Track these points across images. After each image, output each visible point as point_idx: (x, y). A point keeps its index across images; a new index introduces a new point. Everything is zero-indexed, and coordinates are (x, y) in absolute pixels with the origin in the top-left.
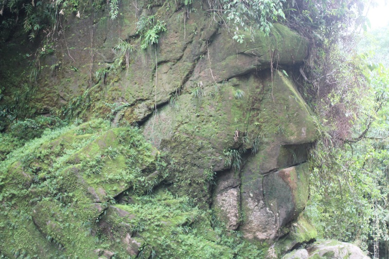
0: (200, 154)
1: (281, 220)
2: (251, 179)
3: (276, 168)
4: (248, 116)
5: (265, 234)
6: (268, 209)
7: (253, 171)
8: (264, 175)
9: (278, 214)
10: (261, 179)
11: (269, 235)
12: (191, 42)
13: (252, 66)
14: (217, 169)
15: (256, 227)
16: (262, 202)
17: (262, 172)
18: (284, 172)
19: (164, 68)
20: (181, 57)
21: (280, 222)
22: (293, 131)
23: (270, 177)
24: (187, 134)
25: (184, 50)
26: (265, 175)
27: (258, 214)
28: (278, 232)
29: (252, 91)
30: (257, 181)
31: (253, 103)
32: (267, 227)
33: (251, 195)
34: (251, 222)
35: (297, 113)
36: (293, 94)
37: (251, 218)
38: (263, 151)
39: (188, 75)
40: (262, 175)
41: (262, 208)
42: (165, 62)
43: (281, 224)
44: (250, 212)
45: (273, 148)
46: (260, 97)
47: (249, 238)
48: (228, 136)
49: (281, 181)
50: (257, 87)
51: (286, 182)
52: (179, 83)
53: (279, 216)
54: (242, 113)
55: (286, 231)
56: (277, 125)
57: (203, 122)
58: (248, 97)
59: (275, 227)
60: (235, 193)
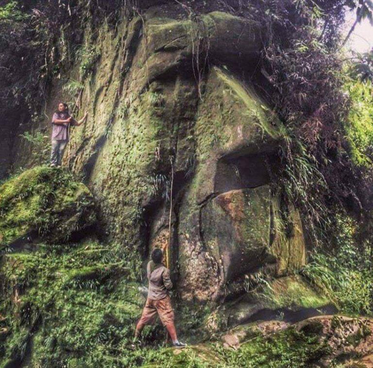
0: (129, 188)
1: (226, 270)
2: (188, 213)
3: (213, 192)
4: (175, 128)
5: (206, 292)
6: (207, 254)
7: (190, 202)
8: (201, 206)
9: (220, 261)
10: (198, 211)
11: (211, 293)
12: (117, 56)
13: (175, 63)
14: (144, 203)
15: (194, 283)
16: (199, 244)
17: (199, 201)
18: (223, 198)
19: (101, 97)
20: (111, 78)
21: (224, 272)
22: (229, 136)
23: (208, 208)
24: (119, 166)
25: (112, 69)
26: (202, 204)
27: (196, 263)
28: (222, 289)
29: (180, 95)
30: (194, 215)
31: (183, 111)
32: (209, 281)
33: (188, 235)
34: (189, 275)
35: (231, 109)
36: (227, 87)
37: (189, 269)
38: (199, 173)
39: (117, 97)
40: (198, 206)
41: (199, 253)
42: (101, 89)
43: (226, 276)
44: (187, 261)
45: (209, 165)
46: (192, 102)
47: (188, 300)
48: (150, 156)
49: (219, 211)
50: (187, 91)
51: (225, 211)
52: (111, 109)
53: (222, 264)
54: (166, 123)
55: (236, 287)
56: (211, 133)
57: (130, 147)
58: (174, 104)
59: (217, 280)
60: (167, 234)
